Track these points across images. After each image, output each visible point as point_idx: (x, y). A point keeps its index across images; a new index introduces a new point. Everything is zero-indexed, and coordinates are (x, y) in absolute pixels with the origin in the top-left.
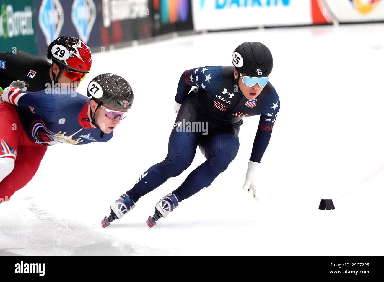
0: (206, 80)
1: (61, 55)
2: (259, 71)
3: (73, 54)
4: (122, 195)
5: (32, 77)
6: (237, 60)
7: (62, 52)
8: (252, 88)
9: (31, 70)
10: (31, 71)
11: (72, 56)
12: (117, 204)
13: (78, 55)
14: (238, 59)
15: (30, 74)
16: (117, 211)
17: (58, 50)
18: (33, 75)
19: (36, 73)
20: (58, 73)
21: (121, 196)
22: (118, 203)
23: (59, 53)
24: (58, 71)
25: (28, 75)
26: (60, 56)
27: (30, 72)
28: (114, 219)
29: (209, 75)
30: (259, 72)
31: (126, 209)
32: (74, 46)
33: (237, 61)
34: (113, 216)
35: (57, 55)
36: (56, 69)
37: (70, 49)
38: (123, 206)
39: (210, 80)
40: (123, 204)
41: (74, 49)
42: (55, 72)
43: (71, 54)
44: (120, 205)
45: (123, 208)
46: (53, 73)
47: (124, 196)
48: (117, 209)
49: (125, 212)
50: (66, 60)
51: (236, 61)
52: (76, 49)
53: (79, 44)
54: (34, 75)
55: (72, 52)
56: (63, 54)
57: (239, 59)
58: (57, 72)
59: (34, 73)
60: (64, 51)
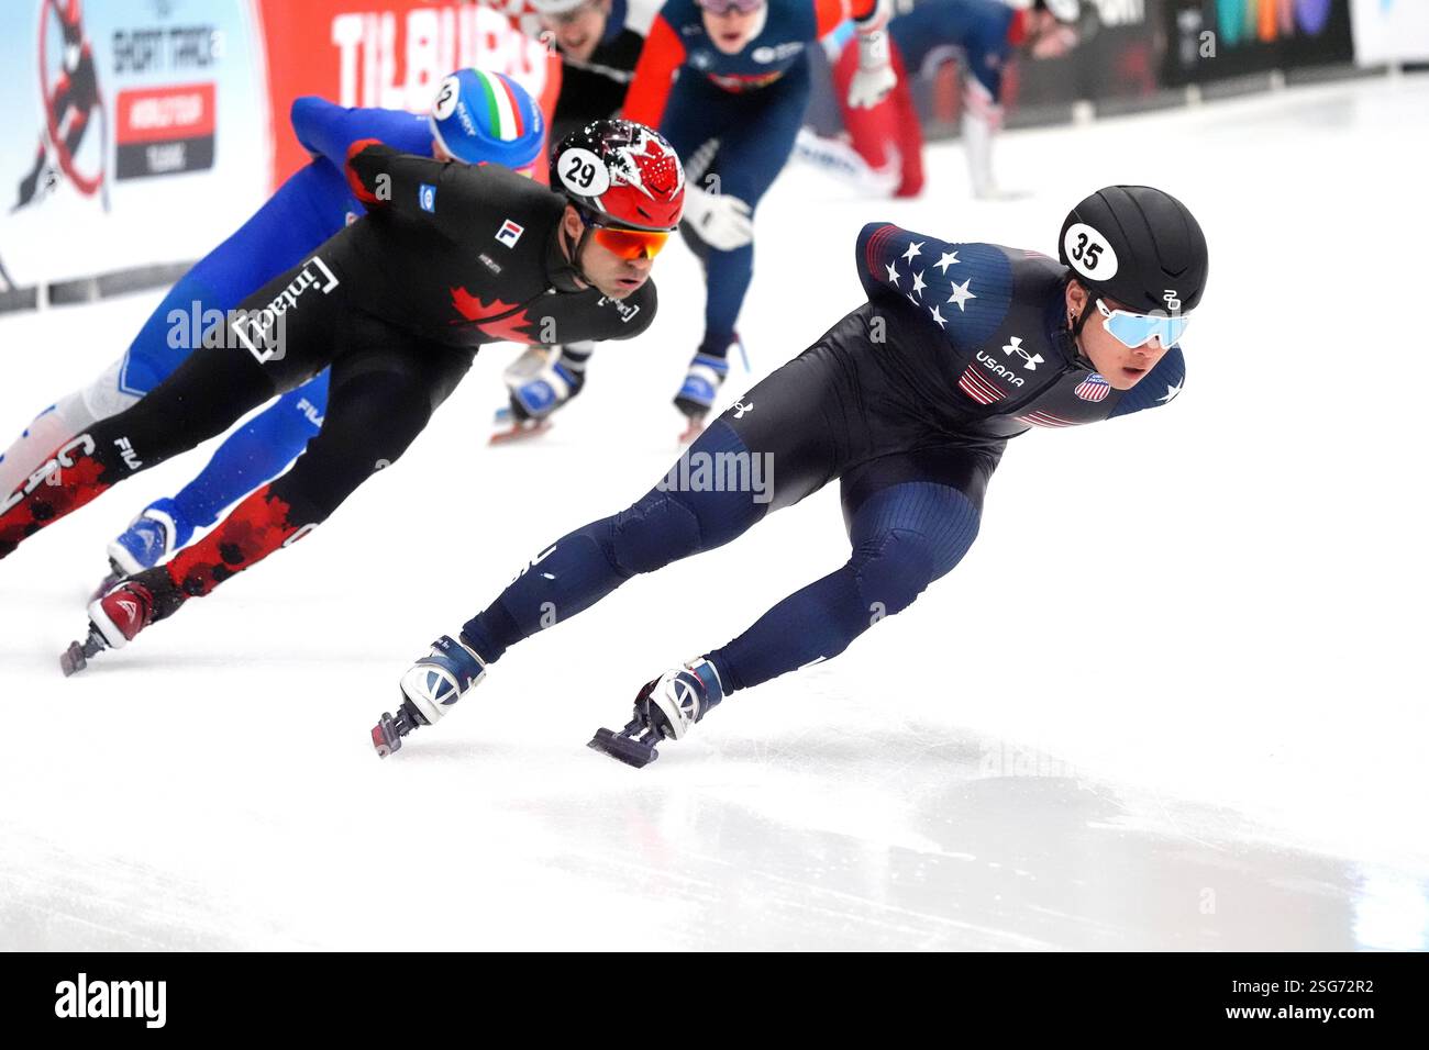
0: (952, 300)
1: (585, 181)
2: (1171, 298)
3: (619, 178)
4: (437, 638)
5: (510, 242)
6: (1089, 253)
7: (588, 172)
8: (1135, 353)
9: (508, 222)
10: (509, 226)
11: (615, 183)
12: (422, 674)
13: (635, 177)
14: (1094, 251)
15: (505, 232)
16: (424, 700)
17: (576, 163)
18: (513, 236)
19: (522, 230)
20: (580, 233)
21: (436, 644)
22: (426, 670)
23: (578, 175)
24: (581, 228)
25: (497, 237)
26: (581, 182)
27: (504, 227)
28: (416, 725)
29: (966, 284)
30: (1170, 300)
31: (456, 688)
32: (621, 149)
33: (1090, 260)
34: (410, 716)
35: (574, 180)
36: (575, 226)
37: (609, 161)
38: (444, 679)
39: (967, 302)
40: (444, 674)
41: (623, 161)
42: (571, 232)
43: (614, 178)
44: (432, 677)
45: (446, 687)
46: (566, 234)
47: (445, 645)
48: (421, 691)
49: (453, 699)
50: (600, 196)
51: (1085, 256)
52: (630, 162)
53: (639, 142)
54: (518, 235)
55: (616, 170)
56: (590, 178)
57: (1100, 250)
58: (577, 233)
59: (517, 230)
60: (592, 167)
